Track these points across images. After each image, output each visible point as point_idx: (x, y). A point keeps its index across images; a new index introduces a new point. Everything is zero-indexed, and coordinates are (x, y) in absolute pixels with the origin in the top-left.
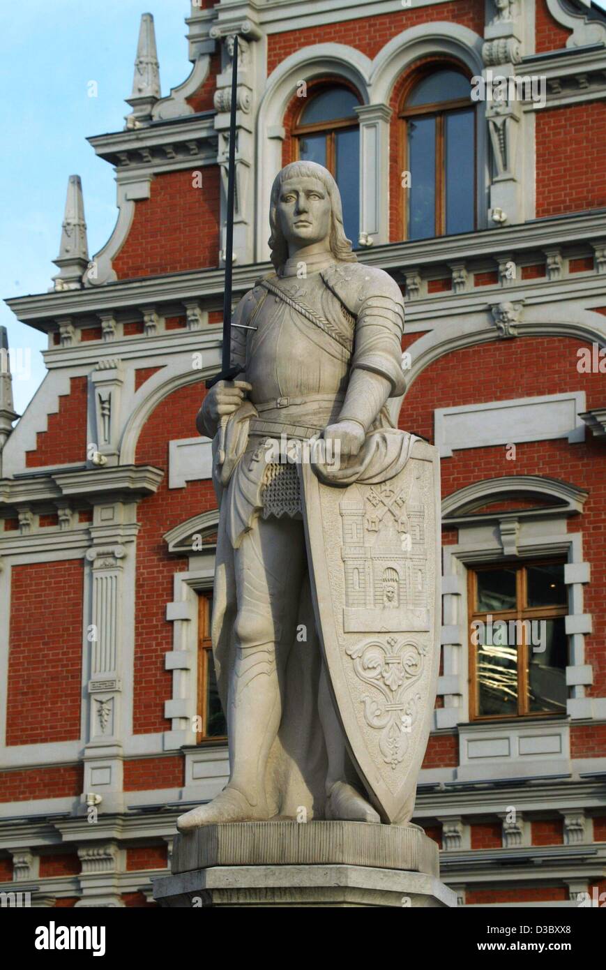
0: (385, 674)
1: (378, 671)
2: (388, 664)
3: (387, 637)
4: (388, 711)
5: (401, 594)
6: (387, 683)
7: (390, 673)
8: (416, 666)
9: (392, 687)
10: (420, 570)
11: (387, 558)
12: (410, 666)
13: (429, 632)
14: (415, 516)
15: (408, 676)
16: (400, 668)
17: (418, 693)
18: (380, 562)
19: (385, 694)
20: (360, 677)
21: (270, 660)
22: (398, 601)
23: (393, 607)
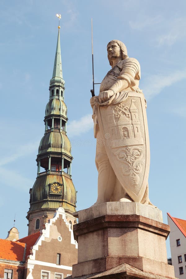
1: (124, 158)
2: (128, 155)
3: (127, 148)
6: (128, 161)
7: (129, 158)
8: (139, 155)
9: (130, 162)
10: (137, 127)
11: (123, 125)
12: (136, 155)
13: (143, 145)
14: (133, 112)
15: (136, 158)
16: (132, 156)
17: (141, 163)
18: (121, 126)
19: (128, 165)
20: (119, 161)
21: (106, 166)
22: (129, 137)
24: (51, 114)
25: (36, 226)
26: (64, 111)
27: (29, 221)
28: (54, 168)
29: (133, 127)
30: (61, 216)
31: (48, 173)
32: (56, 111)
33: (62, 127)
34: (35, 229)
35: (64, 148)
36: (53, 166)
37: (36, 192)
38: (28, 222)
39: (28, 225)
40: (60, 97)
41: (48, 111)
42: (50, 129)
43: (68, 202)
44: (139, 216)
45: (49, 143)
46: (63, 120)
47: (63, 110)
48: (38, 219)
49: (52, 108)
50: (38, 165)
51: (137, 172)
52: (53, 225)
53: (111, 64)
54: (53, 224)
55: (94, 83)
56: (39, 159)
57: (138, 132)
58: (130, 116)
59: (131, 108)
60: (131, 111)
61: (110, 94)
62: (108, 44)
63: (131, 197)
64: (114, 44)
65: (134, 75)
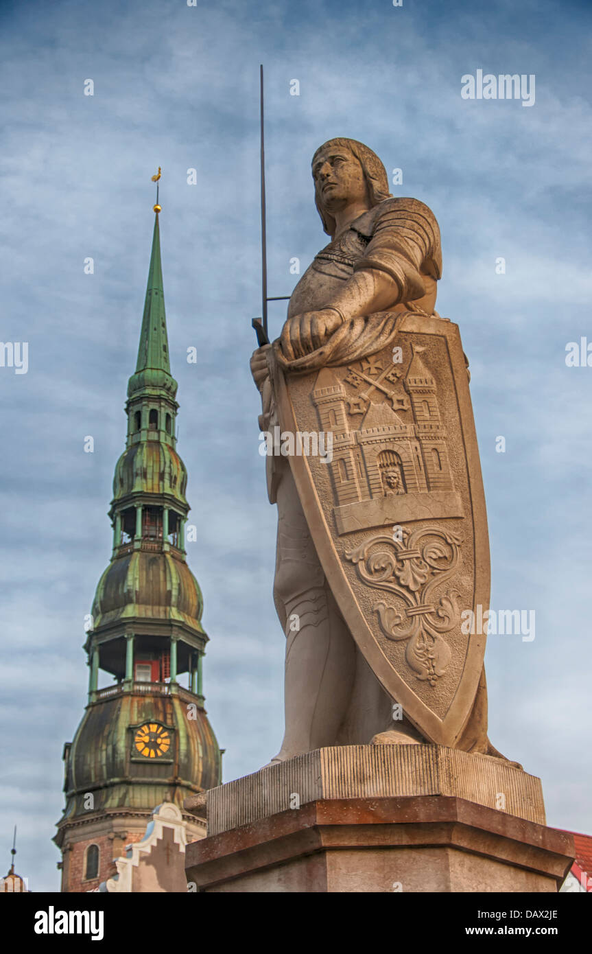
0: (399, 574)
1: (389, 572)
2: (401, 561)
4: (411, 617)
6: (404, 583)
7: (406, 570)
8: (445, 557)
9: (412, 587)
10: (435, 449)
11: (380, 440)
12: (435, 560)
13: (462, 518)
14: (418, 392)
15: (435, 571)
16: (421, 563)
17: (455, 591)
18: (372, 446)
19: (405, 598)
20: (366, 583)
21: (316, 609)
22: (405, 488)
23: (398, 494)
24: (134, 491)
25: (89, 868)
26: (175, 482)
27: (64, 853)
28: (146, 674)
29: (422, 448)
30: (168, 832)
31: (126, 688)
32: (150, 481)
33: (169, 533)
34: (83, 878)
35: (178, 607)
36: (140, 667)
37: (84, 756)
38: (61, 855)
39: (60, 866)
40: (162, 434)
41: (121, 481)
42: (129, 540)
43: (193, 786)
44: (454, 799)
45: (125, 591)
46: (171, 512)
47: (171, 477)
48: (93, 846)
49: (135, 471)
50: (90, 663)
51: (440, 625)
52: (144, 863)
53: (329, 227)
54: (142, 859)
55: (269, 296)
56: (95, 643)
57: (441, 469)
58: (406, 406)
59: (410, 377)
60: (412, 386)
61: (325, 324)
62: (316, 155)
63: (417, 727)
64: (339, 150)
65: (418, 256)
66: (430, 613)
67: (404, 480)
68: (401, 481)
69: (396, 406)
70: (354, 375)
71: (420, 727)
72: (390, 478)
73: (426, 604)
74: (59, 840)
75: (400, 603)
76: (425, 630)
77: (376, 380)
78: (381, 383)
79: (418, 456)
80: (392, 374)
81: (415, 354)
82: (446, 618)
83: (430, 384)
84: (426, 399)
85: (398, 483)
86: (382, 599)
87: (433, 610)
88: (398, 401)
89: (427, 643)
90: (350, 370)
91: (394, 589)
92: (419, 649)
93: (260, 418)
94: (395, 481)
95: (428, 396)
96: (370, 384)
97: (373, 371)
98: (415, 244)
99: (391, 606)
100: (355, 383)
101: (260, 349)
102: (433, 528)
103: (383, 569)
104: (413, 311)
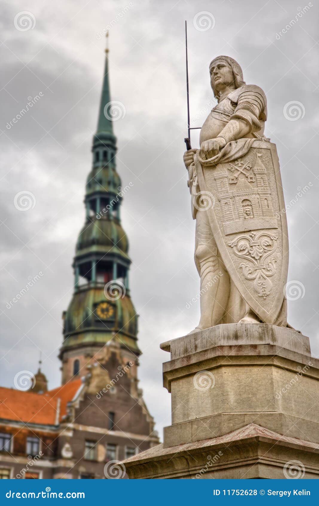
0: (250, 252)
1: (246, 251)
2: (252, 246)
3: (250, 234)
4: (256, 270)
5: (254, 211)
6: (253, 256)
7: (254, 250)
8: (270, 245)
9: (256, 257)
10: (266, 199)
11: (243, 195)
12: (266, 246)
13: (277, 228)
14: (259, 174)
15: (266, 251)
16: (260, 247)
17: (274, 259)
18: (239, 198)
19: (253, 262)
20: (237, 256)
21: (213, 265)
22: (253, 215)
23: (250, 218)
25: (75, 370)
26: (116, 186)
27: (63, 363)
28: (102, 278)
29: (260, 198)
31: (92, 285)
33: (113, 211)
34: (72, 375)
35: (117, 246)
36: (98, 275)
38: (61, 364)
39: (61, 369)
41: (90, 185)
42: (94, 214)
43: (124, 332)
44: (275, 346)
47: (114, 184)
48: (76, 360)
50: (75, 273)
51: (267, 273)
55: (191, 127)
56: (77, 264)
57: (268, 207)
58: (254, 180)
59: (255, 168)
60: (256, 172)
61: (219, 145)
62: (211, 63)
63: (258, 316)
64: (222, 62)
65: (257, 112)
66: (264, 268)
67: (253, 212)
68: (251, 212)
69: (249, 180)
70: (232, 167)
71: (259, 316)
72: (247, 211)
73: (262, 265)
74: (61, 357)
75: (251, 264)
76: (262, 276)
77: (241, 169)
78: (243, 170)
79: (259, 202)
80: (248, 166)
81: (257, 157)
82: (270, 271)
83: (264, 171)
84: (262, 177)
85: (250, 213)
86: (244, 262)
87: (265, 267)
88: (251, 178)
89: (262, 281)
90: (230, 165)
91: (248, 258)
92: (259, 284)
93: (188, 182)
94: (249, 212)
95: (263, 175)
96: (239, 171)
97: (240, 165)
98: (256, 107)
99: (247, 265)
100: (232, 170)
101: (187, 152)
102: (265, 233)
103: (244, 250)
104: (257, 138)
